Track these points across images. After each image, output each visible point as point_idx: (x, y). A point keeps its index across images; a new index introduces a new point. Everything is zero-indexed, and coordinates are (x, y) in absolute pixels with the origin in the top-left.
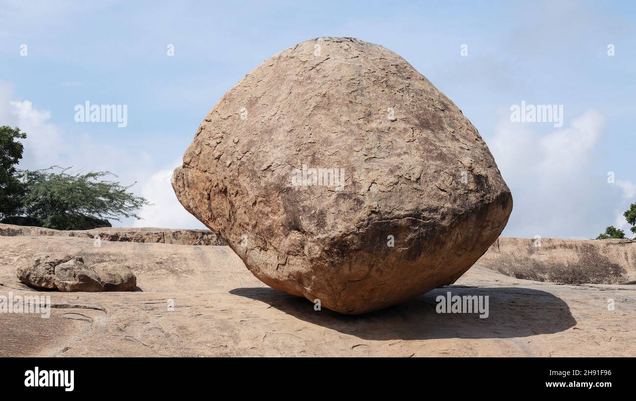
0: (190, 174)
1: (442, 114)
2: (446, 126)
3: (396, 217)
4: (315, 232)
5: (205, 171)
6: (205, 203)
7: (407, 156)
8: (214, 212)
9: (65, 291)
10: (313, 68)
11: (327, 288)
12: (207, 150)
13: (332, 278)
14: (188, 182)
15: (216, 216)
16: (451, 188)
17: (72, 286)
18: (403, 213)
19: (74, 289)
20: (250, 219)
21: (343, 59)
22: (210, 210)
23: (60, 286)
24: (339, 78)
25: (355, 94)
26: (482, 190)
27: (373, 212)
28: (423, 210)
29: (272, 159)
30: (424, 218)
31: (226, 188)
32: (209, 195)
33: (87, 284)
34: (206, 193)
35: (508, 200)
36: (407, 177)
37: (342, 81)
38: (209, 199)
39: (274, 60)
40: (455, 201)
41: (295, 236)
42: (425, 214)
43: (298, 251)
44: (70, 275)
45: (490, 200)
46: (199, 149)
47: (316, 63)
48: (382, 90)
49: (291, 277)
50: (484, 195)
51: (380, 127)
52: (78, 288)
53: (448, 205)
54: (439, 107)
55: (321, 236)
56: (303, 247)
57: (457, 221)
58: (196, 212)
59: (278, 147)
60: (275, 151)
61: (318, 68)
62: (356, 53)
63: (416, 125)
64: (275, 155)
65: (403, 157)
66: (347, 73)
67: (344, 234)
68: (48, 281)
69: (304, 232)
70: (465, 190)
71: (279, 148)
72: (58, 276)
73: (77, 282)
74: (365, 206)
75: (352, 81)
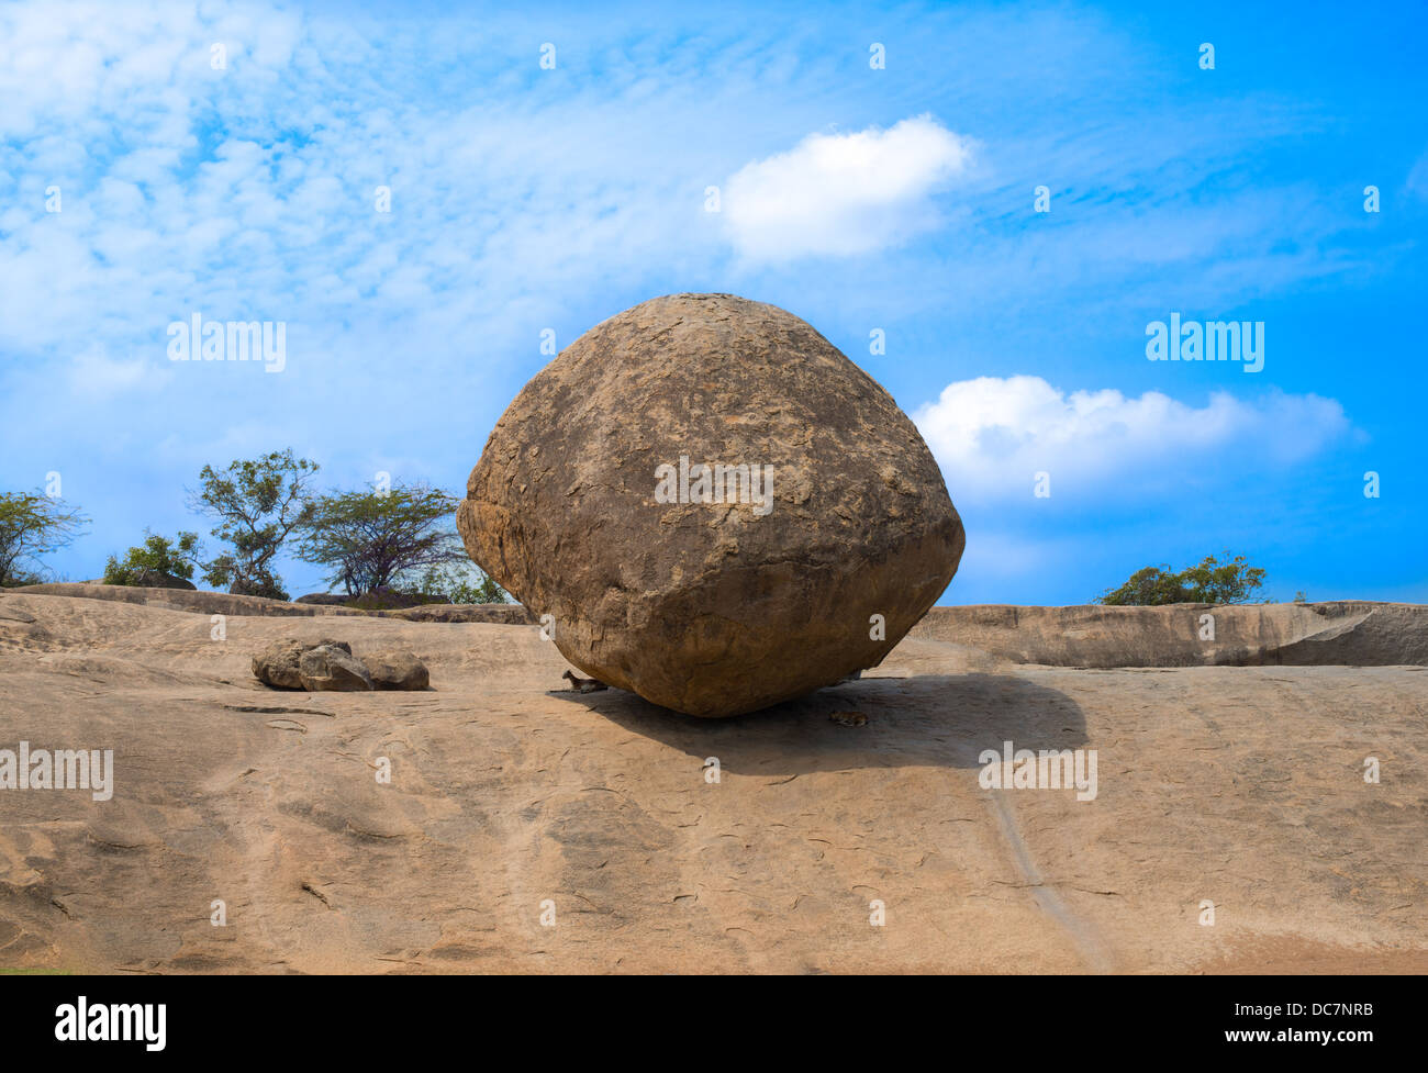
0: (476, 507)
1: (857, 404)
2: (861, 421)
3: (767, 562)
4: (639, 588)
5: (496, 503)
6: (496, 551)
7: (791, 467)
8: (509, 566)
9: (314, 690)
10: (655, 338)
11: (665, 676)
12: (498, 468)
13: (669, 660)
14: (474, 522)
15: (511, 570)
16: (859, 515)
17: (323, 683)
18: (778, 556)
19: (327, 687)
20: (554, 573)
21: (703, 323)
22: (503, 561)
23: (307, 685)
24: (692, 352)
25: (717, 374)
26: (909, 517)
27: (729, 554)
28: (812, 550)
29: (581, 479)
30: (814, 562)
31: (521, 527)
32: (500, 538)
33: (343, 681)
34: (497, 536)
35: (954, 533)
36: (788, 498)
37: (698, 356)
38: (501, 545)
39: (601, 329)
40: (865, 533)
41: (613, 595)
42: (814, 556)
43: (618, 619)
44: (320, 669)
45: (922, 532)
46: (487, 469)
47: (659, 330)
48: (760, 367)
49: (611, 660)
50: (914, 524)
51: (752, 423)
52: (330, 687)
53: (855, 541)
54: (854, 392)
55: (649, 593)
56: (625, 614)
57: (868, 566)
58: (487, 567)
59: (591, 458)
60: (586, 464)
61: (662, 337)
62: (724, 315)
63: (811, 419)
64: (585, 472)
65: (785, 468)
66: (705, 343)
67: (684, 589)
68: (294, 676)
69: (626, 589)
70: (883, 516)
71: (591, 461)
72: (305, 669)
73: (330, 678)
74: (717, 545)
75: (714, 356)
